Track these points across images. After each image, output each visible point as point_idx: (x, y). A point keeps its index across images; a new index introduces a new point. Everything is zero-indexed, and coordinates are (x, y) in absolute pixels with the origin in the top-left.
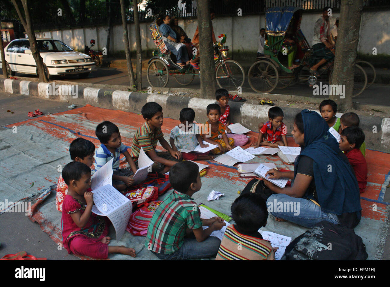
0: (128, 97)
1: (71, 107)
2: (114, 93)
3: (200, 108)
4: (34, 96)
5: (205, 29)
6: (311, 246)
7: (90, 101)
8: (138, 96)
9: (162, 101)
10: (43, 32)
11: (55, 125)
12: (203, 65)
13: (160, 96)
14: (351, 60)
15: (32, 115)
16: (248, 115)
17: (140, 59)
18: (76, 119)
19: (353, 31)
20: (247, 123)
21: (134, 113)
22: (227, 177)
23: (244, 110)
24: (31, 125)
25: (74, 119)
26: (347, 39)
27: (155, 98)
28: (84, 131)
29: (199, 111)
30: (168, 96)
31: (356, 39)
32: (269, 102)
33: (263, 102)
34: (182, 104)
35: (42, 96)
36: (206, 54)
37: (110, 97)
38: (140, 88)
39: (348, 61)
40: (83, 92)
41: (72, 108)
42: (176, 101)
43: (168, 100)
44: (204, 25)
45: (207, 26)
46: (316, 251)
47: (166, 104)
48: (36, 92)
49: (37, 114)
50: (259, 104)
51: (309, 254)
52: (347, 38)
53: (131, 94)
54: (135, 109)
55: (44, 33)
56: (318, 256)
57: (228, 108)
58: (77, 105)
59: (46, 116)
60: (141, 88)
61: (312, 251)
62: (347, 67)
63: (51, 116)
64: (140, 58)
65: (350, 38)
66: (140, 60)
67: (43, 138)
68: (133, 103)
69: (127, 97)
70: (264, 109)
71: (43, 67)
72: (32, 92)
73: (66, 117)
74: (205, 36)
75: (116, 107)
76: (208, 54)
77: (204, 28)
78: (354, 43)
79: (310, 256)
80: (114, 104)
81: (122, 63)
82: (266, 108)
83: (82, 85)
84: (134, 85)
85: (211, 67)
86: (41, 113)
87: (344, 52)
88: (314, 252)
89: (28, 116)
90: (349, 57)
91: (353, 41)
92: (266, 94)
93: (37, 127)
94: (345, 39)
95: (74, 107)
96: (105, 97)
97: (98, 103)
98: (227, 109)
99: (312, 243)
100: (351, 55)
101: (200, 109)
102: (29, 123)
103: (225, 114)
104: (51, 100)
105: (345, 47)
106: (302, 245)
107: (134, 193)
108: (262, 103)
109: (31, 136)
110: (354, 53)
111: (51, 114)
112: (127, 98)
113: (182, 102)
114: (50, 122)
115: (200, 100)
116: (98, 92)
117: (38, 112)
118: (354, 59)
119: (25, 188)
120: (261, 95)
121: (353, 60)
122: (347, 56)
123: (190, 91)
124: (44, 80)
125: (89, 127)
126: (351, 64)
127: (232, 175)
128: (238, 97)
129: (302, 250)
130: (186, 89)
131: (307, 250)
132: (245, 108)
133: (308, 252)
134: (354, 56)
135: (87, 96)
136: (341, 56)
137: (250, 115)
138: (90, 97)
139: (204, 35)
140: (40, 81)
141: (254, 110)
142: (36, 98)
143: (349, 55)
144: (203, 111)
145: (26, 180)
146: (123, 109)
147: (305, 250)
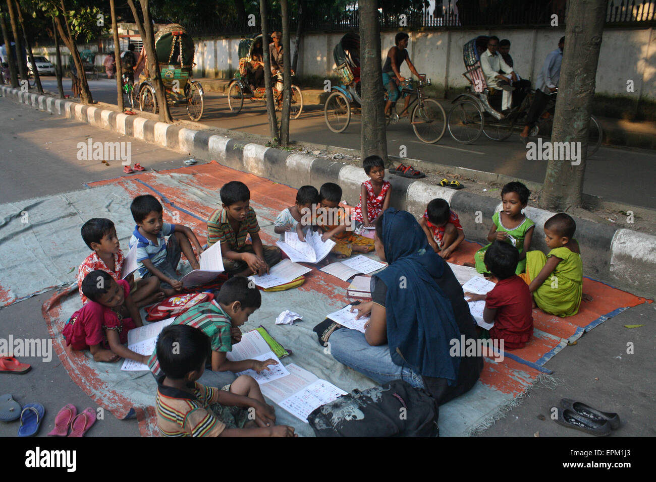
0: (263, 155)
1: (187, 162)
2: (245, 147)
3: (354, 182)
4: (149, 141)
5: (371, 59)
6: (341, 411)
7: (216, 156)
8: (275, 154)
9: (305, 165)
10: (203, 41)
11: (150, 188)
12: (365, 115)
13: (304, 158)
14: (578, 125)
15: (128, 170)
16: (417, 201)
17: (287, 98)
18: (182, 182)
19: (581, 77)
20: (415, 213)
21: (270, 180)
22: (330, 294)
23: (413, 192)
24: (121, 185)
25: (180, 181)
26: (571, 90)
27: (296, 161)
28: (182, 201)
29: (352, 186)
30: (315, 159)
31: (587, 91)
32: (454, 182)
33: (444, 182)
34: (330, 173)
35: (158, 143)
36: (369, 98)
37: (240, 152)
38: (284, 142)
39: (573, 128)
40: (208, 141)
41: (189, 164)
42: (323, 168)
43: (313, 165)
44: (368, 53)
45: (373, 55)
46: (343, 419)
47: (309, 171)
48: (152, 136)
49: (137, 169)
50: (438, 185)
51: (333, 421)
52: (571, 88)
53: (268, 150)
54: (271, 174)
55: (205, 42)
56: (342, 427)
57: (387, 186)
58: (199, 160)
59: (146, 174)
60: (286, 142)
61: (338, 418)
62: (571, 137)
63: (154, 174)
64: (288, 96)
65: (577, 88)
66: (287, 100)
67: (123, 205)
68: (269, 165)
69: (261, 154)
70: (441, 193)
71: (164, 100)
72: (147, 136)
73: (172, 177)
74: (370, 71)
75: (247, 169)
76: (372, 99)
77: (368, 58)
78: (583, 97)
79: (333, 424)
80: (245, 163)
81: (309, 95)
82: (444, 192)
83: (214, 130)
84: (276, 138)
85: (376, 120)
86: (143, 168)
87: (566, 111)
88: (340, 420)
89: (124, 171)
90: (575, 120)
91: (581, 93)
92: (461, 168)
93: (126, 189)
94: (569, 89)
95: (191, 163)
96: (234, 151)
97: (225, 159)
98: (385, 188)
99: (344, 407)
100: (579, 116)
101: (353, 184)
102: (119, 183)
103: (381, 195)
104: (168, 149)
105: (569, 102)
106: (329, 407)
107: (179, 299)
108: (442, 183)
109: (111, 201)
110: (585, 114)
111: (154, 172)
112: (261, 157)
113: (330, 171)
114: (147, 183)
115: (356, 169)
116: (226, 143)
117: (138, 167)
118: (583, 124)
119: (62, 273)
120: (453, 169)
121: (581, 127)
122: (571, 118)
123: (354, 153)
124: (165, 119)
125: (192, 195)
126: (579, 132)
127: (339, 290)
128: (411, 169)
129: (327, 413)
130: (349, 149)
131: (333, 416)
132: (414, 189)
133: (333, 418)
134: (583, 120)
135: (213, 148)
136: (562, 118)
137: (419, 200)
138: (216, 149)
139: (368, 68)
140: (160, 121)
141: (426, 193)
142: (151, 145)
143: (575, 118)
144: (356, 187)
145: (68, 263)
146: (256, 172)
147: (331, 415)
